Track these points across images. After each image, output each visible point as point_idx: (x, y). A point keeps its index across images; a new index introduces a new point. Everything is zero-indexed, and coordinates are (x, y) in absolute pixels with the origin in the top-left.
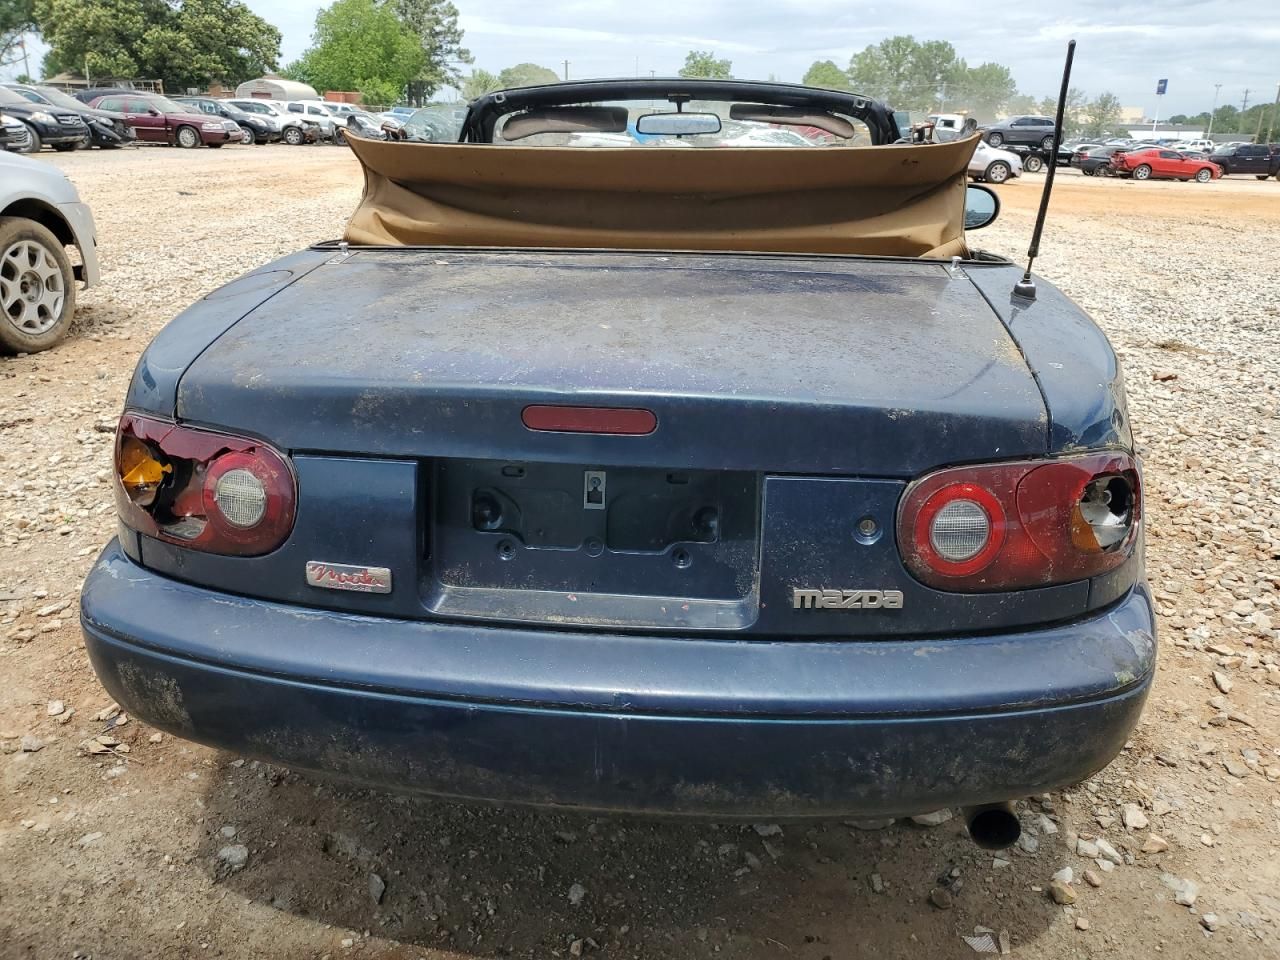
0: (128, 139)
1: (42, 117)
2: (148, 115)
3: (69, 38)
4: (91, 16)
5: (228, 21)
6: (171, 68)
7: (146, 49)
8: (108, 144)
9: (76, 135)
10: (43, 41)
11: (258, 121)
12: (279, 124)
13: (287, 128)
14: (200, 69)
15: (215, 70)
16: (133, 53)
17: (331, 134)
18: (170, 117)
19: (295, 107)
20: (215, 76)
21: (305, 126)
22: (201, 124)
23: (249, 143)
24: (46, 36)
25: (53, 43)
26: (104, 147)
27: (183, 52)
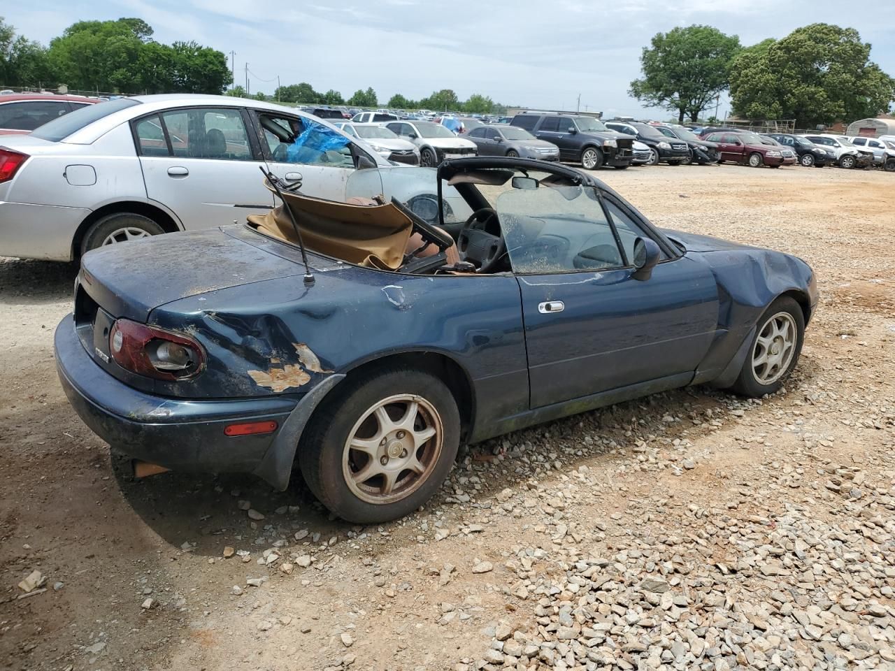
0: (713, 160)
1: (664, 145)
2: (734, 145)
3: (746, 95)
4: (762, 80)
5: (859, 77)
6: (806, 112)
7: (792, 99)
8: (702, 163)
9: (681, 156)
10: (729, 95)
11: (821, 150)
12: (838, 152)
13: (845, 156)
14: (827, 112)
15: (838, 112)
16: (783, 103)
17: (882, 162)
18: (747, 146)
19: (859, 141)
20: (837, 117)
21: (861, 155)
22: (766, 152)
23: (810, 166)
24: (731, 93)
25: (734, 97)
26: (700, 164)
27: (818, 101)
